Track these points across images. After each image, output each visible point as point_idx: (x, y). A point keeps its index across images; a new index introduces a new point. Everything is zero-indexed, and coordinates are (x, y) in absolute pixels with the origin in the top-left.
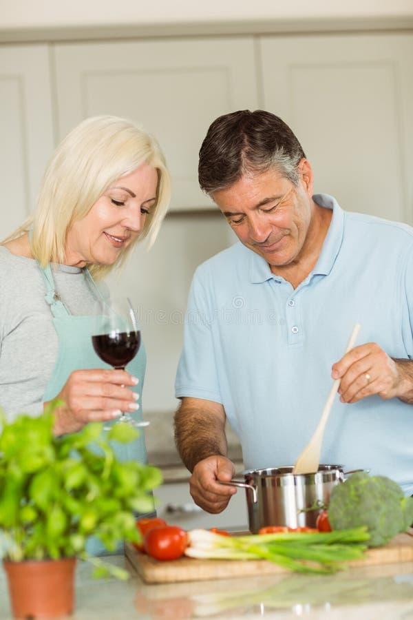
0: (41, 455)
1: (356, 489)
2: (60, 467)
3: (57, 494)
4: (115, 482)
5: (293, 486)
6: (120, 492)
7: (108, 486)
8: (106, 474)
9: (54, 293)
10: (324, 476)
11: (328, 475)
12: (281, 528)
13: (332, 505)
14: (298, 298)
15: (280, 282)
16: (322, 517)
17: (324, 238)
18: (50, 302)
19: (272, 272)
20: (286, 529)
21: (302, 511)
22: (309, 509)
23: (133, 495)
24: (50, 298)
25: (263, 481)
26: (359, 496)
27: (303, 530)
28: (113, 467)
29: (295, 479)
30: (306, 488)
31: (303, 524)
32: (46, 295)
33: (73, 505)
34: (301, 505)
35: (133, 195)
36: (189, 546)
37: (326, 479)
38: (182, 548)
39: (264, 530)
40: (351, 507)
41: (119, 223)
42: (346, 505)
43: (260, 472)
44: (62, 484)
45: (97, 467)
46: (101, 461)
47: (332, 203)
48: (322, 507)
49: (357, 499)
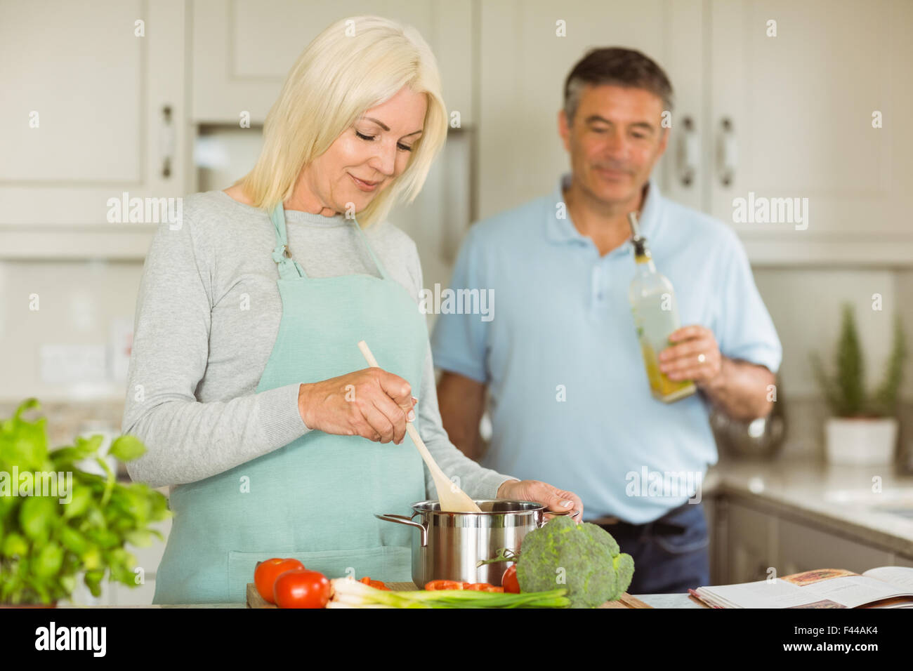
1: (556, 540)
5: (474, 528)
9: (283, 249)
10: (516, 516)
11: (522, 517)
12: (454, 583)
13: (523, 558)
16: (508, 572)
18: (278, 261)
20: (460, 585)
21: (484, 563)
22: (492, 561)
24: (279, 255)
25: (436, 519)
26: (559, 549)
27: (483, 588)
29: (477, 519)
30: (492, 531)
31: (484, 579)
32: (274, 251)
34: (484, 553)
35: (386, 129)
36: (332, 599)
37: (519, 522)
38: (323, 601)
39: (433, 584)
40: (547, 562)
41: (365, 162)
42: (541, 559)
43: (433, 505)
48: (510, 559)
49: (555, 553)
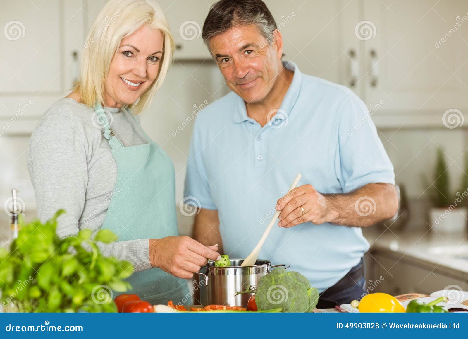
0: (46, 251)
1: (276, 281)
2: (59, 259)
3: (56, 279)
4: (98, 272)
5: (234, 275)
6: (101, 279)
7: (93, 274)
8: (92, 266)
10: (256, 269)
11: (259, 268)
12: (222, 306)
13: (259, 291)
14: (264, 135)
15: (253, 123)
16: (252, 298)
17: (286, 92)
18: (107, 138)
19: (248, 115)
20: (225, 307)
21: (239, 293)
22: (243, 292)
23: (111, 281)
24: (107, 135)
28: (97, 261)
29: (235, 270)
32: (104, 133)
33: (67, 287)
34: (239, 288)
35: (138, 51)
37: (258, 271)
41: (131, 71)
44: (60, 272)
45: (86, 260)
46: (89, 256)
47: (294, 68)
48: (253, 291)
